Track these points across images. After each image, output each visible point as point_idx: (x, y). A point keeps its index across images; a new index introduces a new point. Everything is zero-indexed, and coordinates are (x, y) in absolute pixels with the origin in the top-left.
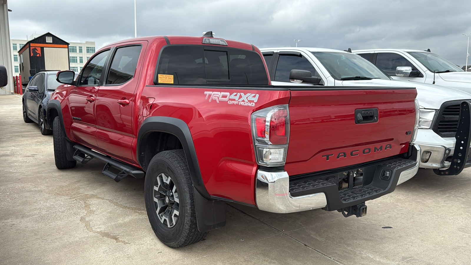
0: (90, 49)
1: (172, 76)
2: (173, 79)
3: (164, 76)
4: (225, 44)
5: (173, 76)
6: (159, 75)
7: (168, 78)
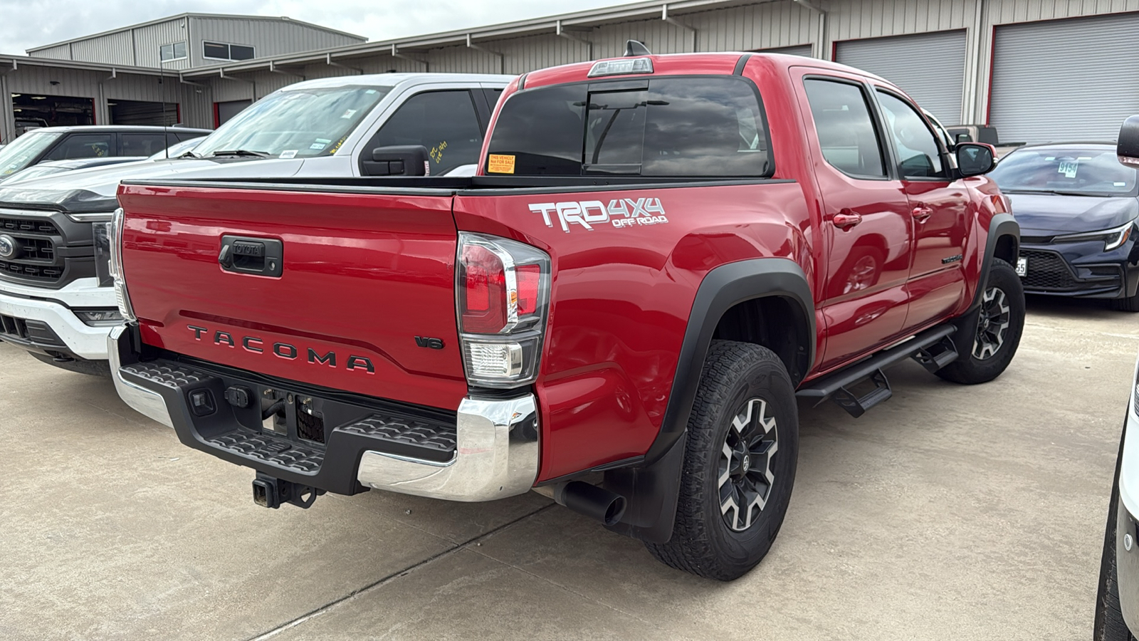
1: (512, 158)
2: (514, 165)
3: (499, 159)
4: (645, 70)
5: (514, 156)
6: (491, 156)
7: (505, 162)
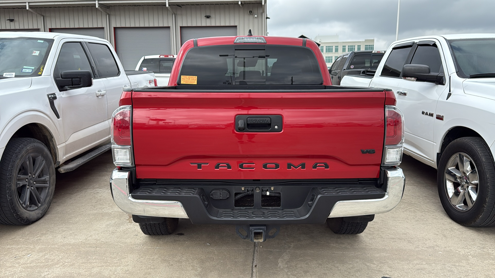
0: (368, 47)
1: (196, 77)
2: (196, 80)
3: (187, 78)
4: (263, 42)
6: (182, 76)
7: (191, 79)
